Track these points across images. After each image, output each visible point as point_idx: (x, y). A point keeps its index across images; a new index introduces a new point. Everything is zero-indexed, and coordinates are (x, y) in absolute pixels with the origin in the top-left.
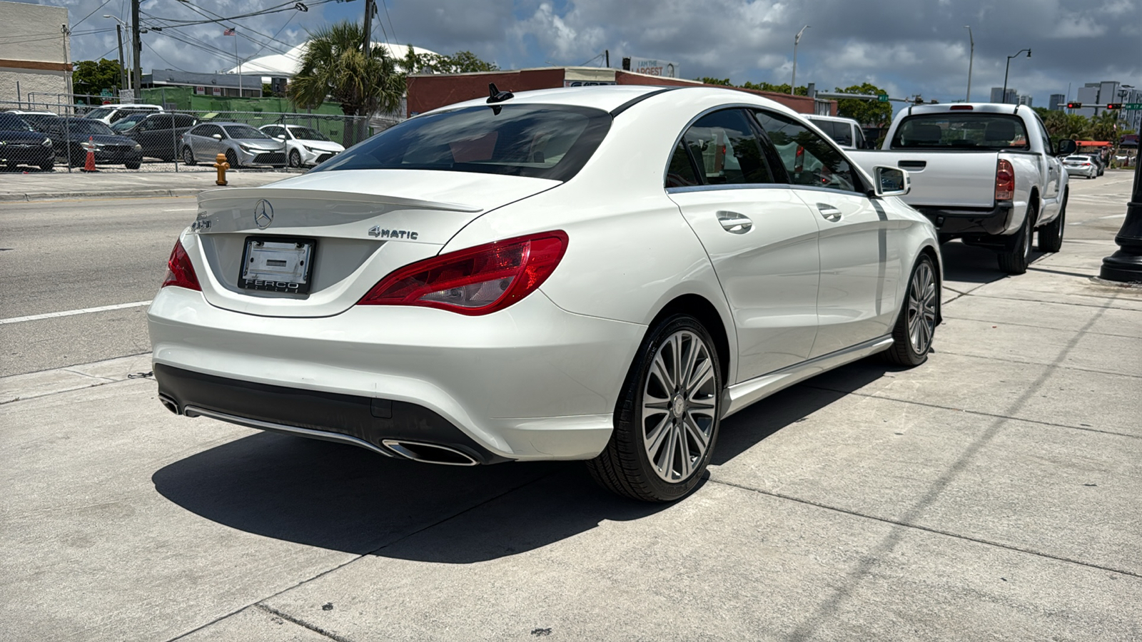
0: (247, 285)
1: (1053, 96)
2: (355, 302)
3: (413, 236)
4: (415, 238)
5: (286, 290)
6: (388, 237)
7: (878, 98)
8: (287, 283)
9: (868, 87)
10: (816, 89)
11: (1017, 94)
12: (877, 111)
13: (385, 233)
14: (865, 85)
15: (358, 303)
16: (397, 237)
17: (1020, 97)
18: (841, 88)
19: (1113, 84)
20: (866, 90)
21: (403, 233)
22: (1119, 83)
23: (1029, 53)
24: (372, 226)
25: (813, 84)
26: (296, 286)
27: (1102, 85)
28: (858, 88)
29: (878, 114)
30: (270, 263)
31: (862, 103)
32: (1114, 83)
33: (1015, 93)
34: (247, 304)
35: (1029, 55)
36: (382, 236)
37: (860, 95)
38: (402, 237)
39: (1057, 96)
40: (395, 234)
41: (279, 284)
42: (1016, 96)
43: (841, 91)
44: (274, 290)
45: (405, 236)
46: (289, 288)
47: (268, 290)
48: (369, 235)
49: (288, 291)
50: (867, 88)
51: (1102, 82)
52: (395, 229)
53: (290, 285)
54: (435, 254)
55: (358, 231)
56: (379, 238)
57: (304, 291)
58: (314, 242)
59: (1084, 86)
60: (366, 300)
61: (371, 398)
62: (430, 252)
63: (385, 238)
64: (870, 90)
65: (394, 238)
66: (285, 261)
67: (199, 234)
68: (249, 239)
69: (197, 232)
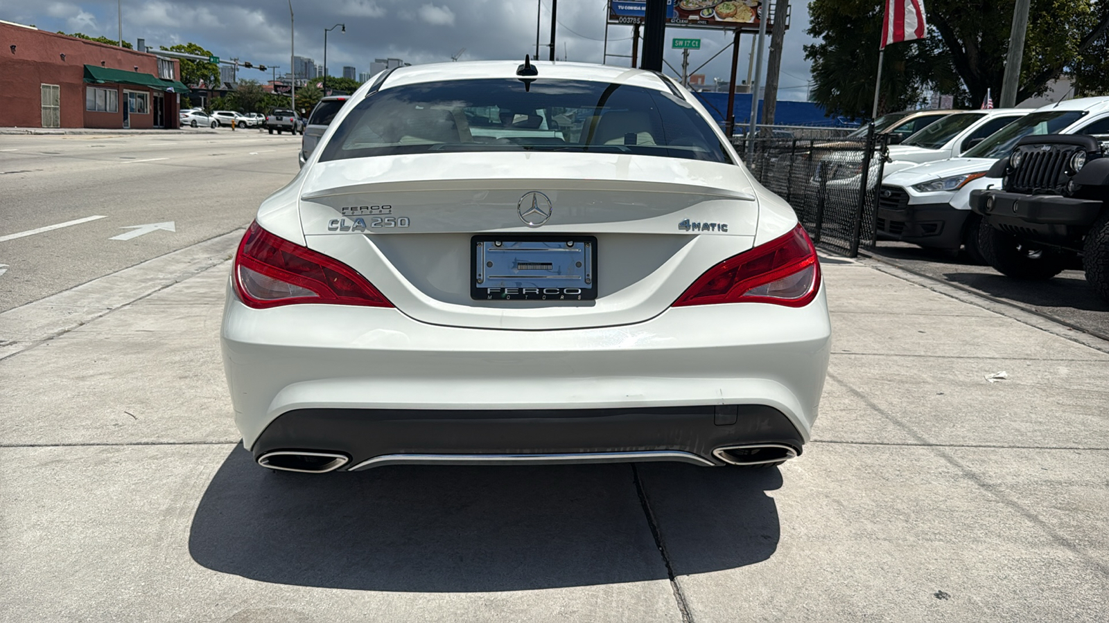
0: (479, 295)
1: (345, 68)
2: (670, 304)
3: (723, 228)
4: (726, 231)
5: (561, 297)
6: (699, 230)
7: (209, 60)
8: (563, 289)
9: (194, 48)
10: (146, 45)
11: (315, 64)
12: (206, 72)
13: (696, 226)
14: (190, 46)
15: (673, 305)
16: (709, 230)
17: (317, 67)
18: (165, 47)
19: (397, 62)
20: (193, 50)
21: (713, 225)
22: (402, 61)
23: (344, 28)
24: (681, 220)
25: (143, 40)
26: (578, 291)
27: (389, 61)
28: (184, 47)
29: (207, 75)
30: (522, 267)
31: (189, 62)
32: (398, 60)
33: (313, 63)
34: (502, 318)
35: (344, 29)
36: (693, 230)
37: (187, 54)
38: (713, 230)
39: (349, 68)
40: (706, 227)
41: (549, 291)
42: (314, 65)
43: (166, 50)
44: (541, 299)
45: (716, 228)
46: (564, 294)
47: (529, 299)
48: (680, 229)
49: (565, 299)
50: (192, 48)
51: (389, 59)
52: (705, 222)
53: (567, 291)
54: (751, 247)
55: (667, 225)
56: (690, 232)
57: (589, 296)
58: (590, 239)
59: (374, 61)
60: (683, 300)
61: (715, 406)
62: (745, 245)
63: (696, 231)
64: (196, 50)
65: (706, 231)
66: (551, 264)
67: (366, 235)
68: (477, 239)
69: (360, 232)
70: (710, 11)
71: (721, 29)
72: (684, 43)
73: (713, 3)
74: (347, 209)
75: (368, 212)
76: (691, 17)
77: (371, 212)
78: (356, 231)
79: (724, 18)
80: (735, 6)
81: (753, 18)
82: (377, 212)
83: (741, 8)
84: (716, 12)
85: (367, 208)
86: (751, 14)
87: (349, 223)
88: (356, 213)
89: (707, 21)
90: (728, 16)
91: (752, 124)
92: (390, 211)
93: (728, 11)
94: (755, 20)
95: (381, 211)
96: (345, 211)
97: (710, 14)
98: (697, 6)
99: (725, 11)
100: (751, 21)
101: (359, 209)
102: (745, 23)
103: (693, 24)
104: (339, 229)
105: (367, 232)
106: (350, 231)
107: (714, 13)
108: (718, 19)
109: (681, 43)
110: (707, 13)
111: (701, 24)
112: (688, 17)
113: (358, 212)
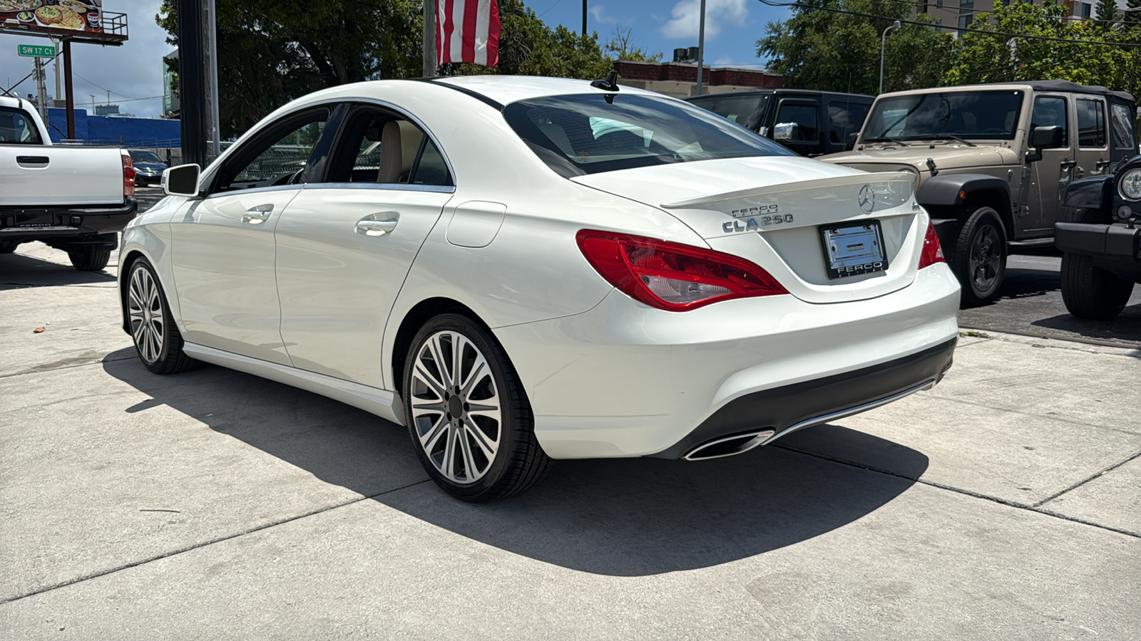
0: (834, 276)
2: (917, 267)
5: (874, 270)
8: (873, 263)
15: (920, 266)
26: (879, 264)
30: (851, 248)
34: (852, 292)
41: (867, 266)
44: (864, 273)
46: (874, 268)
47: (860, 273)
49: (876, 271)
53: (875, 265)
58: (876, 222)
60: (923, 263)
66: (862, 244)
67: (759, 233)
68: (821, 229)
69: (753, 231)
70: (29, 14)
71: (46, 36)
72: (34, 51)
73: (32, 6)
74: (737, 211)
75: (757, 212)
76: (8, 21)
77: (760, 212)
78: (750, 231)
79: (49, 24)
80: (60, 11)
81: (84, 25)
82: (766, 211)
83: (68, 13)
84: (37, 17)
85: (757, 209)
86: (81, 21)
87: (741, 224)
88: (746, 214)
89: (28, 26)
90: (52, 21)
91: (216, 141)
92: (777, 210)
93: (52, 16)
94: (85, 28)
95: (769, 211)
96: (734, 214)
97: (29, 18)
98: (11, 8)
99: (48, 16)
100: (82, 29)
101: (749, 210)
102: (74, 30)
103: (10, 28)
104: (734, 230)
105: (759, 230)
106: (745, 231)
107: (35, 18)
108: (40, 24)
109: (30, 50)
110: (26, 17)
111: (22, 29)
112: (5, 20)
113: (749, 213)
